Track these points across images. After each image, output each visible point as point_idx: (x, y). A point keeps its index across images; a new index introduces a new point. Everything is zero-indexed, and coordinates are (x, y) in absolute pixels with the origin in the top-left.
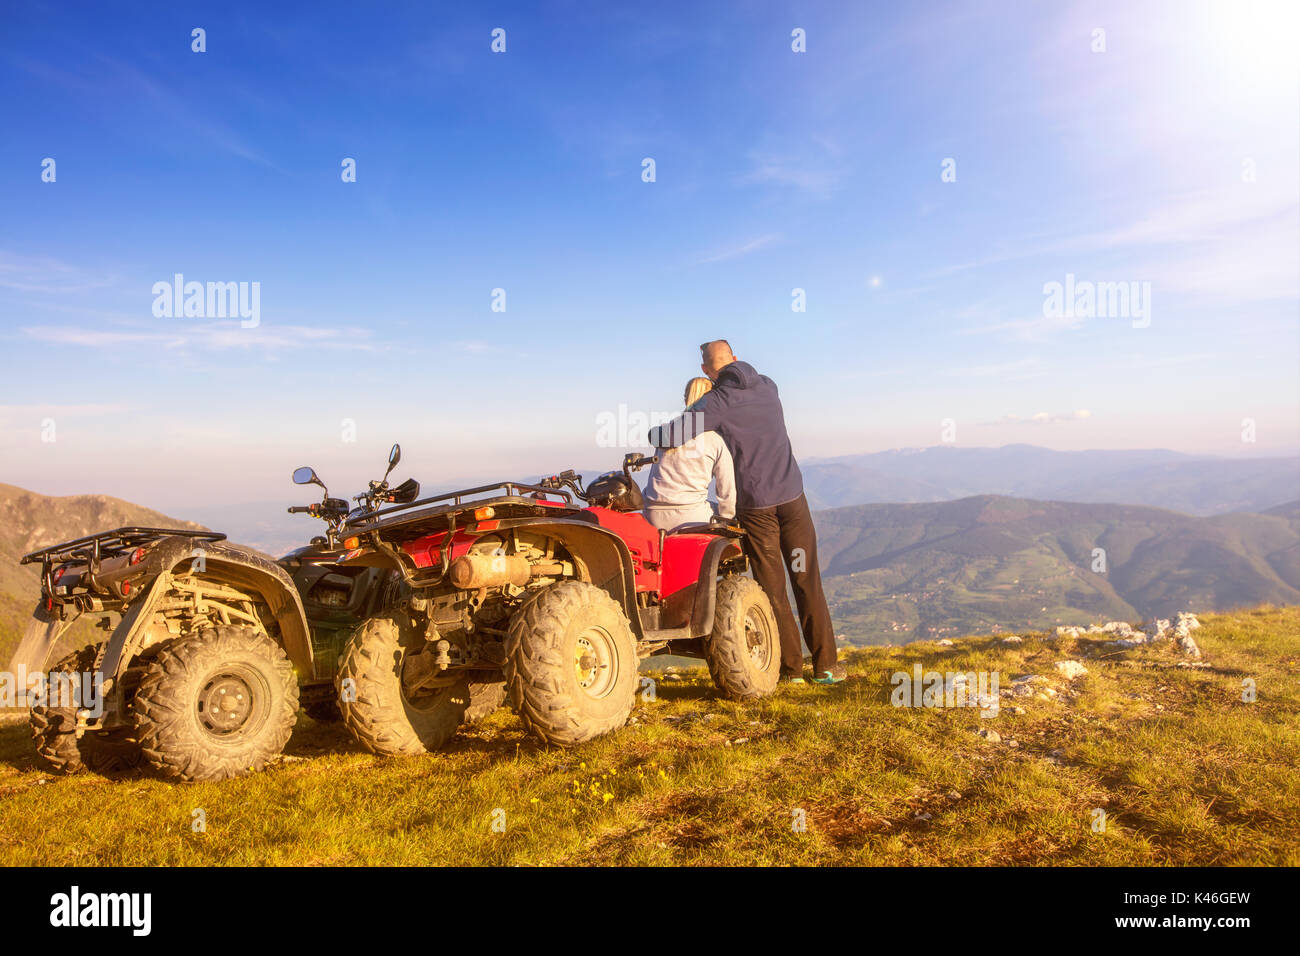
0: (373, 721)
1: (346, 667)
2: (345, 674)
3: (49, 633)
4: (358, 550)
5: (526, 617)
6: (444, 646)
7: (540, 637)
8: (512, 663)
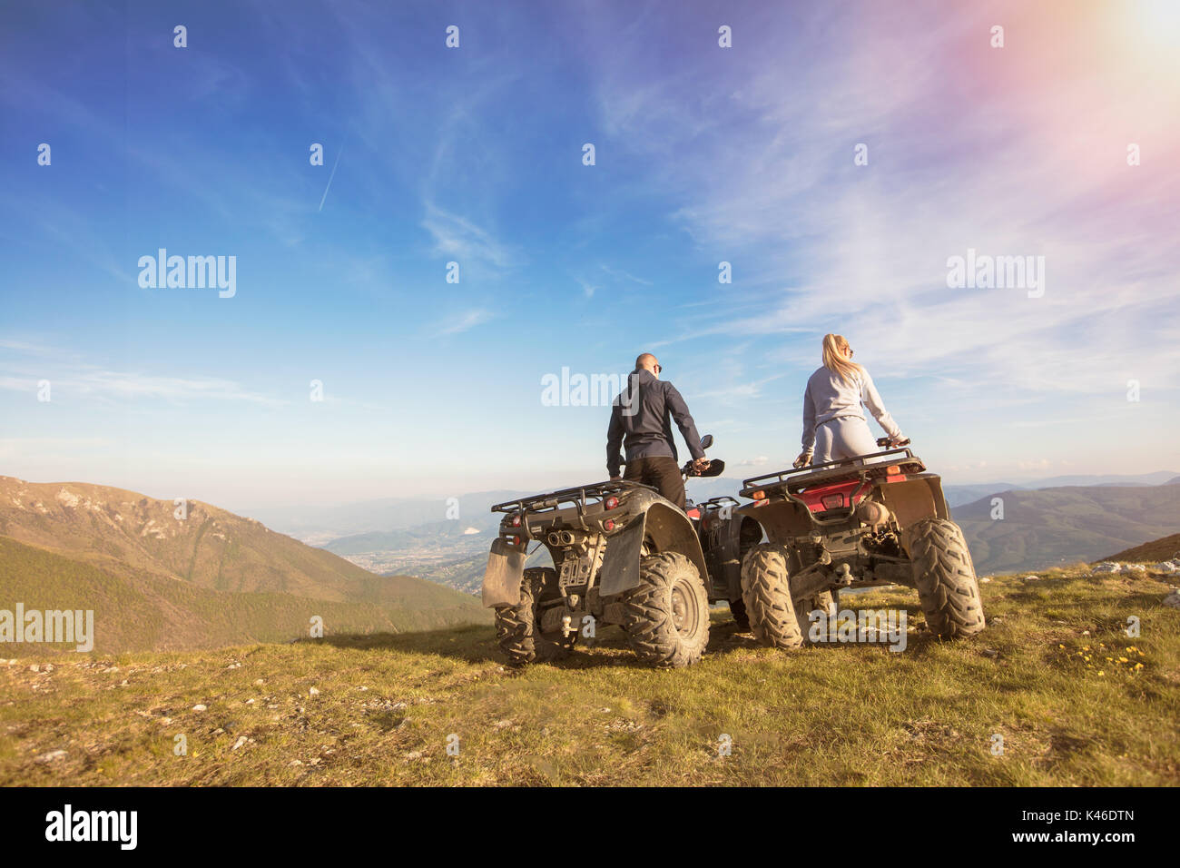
0: (784, 622)
1: (758, 584)
2: (758, 590)
3: (513, 564)
4: (765, 500)
5: (933, 543)
6: (847, 567)
7: (954, 556)
8: (932, 576)
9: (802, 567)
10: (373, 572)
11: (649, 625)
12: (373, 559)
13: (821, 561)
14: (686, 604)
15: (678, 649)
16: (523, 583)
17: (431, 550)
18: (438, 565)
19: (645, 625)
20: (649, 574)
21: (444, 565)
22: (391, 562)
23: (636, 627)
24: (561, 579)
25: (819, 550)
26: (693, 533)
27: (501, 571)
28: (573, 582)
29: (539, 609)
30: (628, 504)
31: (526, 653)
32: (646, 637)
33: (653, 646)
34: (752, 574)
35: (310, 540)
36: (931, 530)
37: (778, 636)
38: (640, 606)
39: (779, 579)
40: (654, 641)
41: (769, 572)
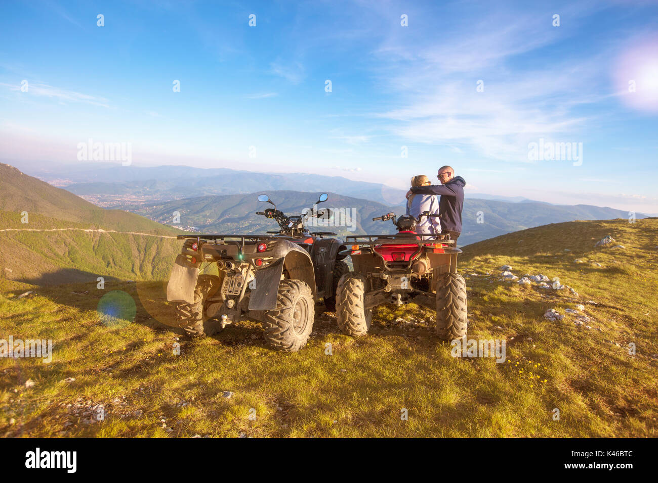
0: (358, 324)
1: (346, 301)
2: (346, 304)
3: (191, 274)
4: (359, 251)
5: (451, 291)
6: (400, 296)
7: (461, 300)
8: (447, 310)
9: (372, 289)
10: (99, 206)
11: (279, 330)
12: (98, 198)
13: (385, 289)
14: (301, 311)
15: (294, 343)
16: (196, 288)
17: (138, 196)
18: (142, 205)
19: (276, 330)
20: (282, 297)
21: (146, 206)
22: (111, 201)
23: (270, 330)
24: (223, 289)
25: (385, 283)
26: (310, 264)
27: (181, 279)
28: (230, 292)
29: (207, 304)
30: (273, 251)
31: (195, 332)
32: (276, 337)
33: (279, 341)
34: (343, 295)
35: (53, 183)
36: (450, 282)
37: (353, 330)
38: (274, 318)
39: (359, 299)
40: (281, 339)
41: (354, 294)
